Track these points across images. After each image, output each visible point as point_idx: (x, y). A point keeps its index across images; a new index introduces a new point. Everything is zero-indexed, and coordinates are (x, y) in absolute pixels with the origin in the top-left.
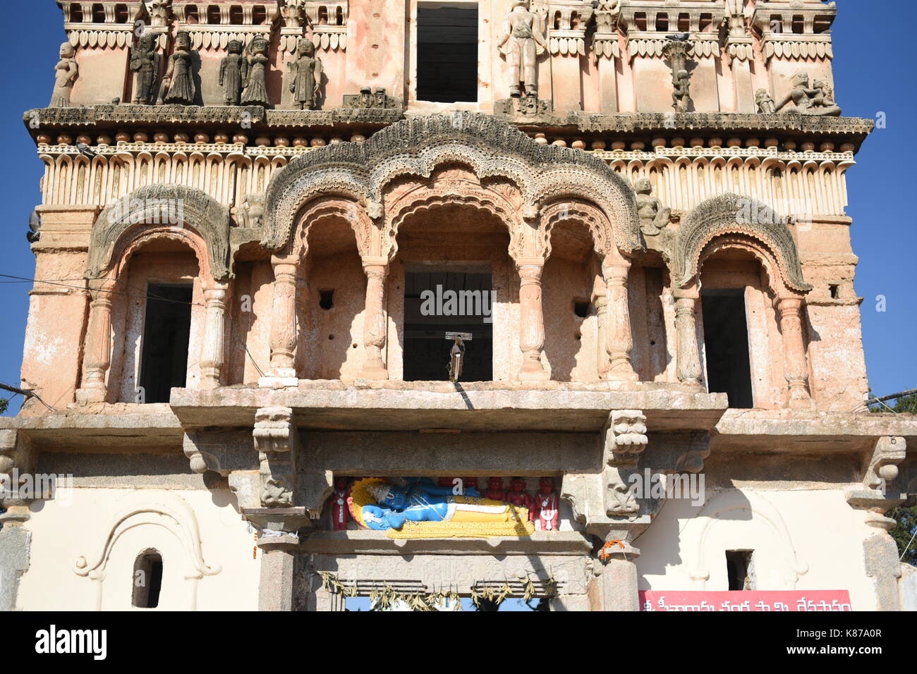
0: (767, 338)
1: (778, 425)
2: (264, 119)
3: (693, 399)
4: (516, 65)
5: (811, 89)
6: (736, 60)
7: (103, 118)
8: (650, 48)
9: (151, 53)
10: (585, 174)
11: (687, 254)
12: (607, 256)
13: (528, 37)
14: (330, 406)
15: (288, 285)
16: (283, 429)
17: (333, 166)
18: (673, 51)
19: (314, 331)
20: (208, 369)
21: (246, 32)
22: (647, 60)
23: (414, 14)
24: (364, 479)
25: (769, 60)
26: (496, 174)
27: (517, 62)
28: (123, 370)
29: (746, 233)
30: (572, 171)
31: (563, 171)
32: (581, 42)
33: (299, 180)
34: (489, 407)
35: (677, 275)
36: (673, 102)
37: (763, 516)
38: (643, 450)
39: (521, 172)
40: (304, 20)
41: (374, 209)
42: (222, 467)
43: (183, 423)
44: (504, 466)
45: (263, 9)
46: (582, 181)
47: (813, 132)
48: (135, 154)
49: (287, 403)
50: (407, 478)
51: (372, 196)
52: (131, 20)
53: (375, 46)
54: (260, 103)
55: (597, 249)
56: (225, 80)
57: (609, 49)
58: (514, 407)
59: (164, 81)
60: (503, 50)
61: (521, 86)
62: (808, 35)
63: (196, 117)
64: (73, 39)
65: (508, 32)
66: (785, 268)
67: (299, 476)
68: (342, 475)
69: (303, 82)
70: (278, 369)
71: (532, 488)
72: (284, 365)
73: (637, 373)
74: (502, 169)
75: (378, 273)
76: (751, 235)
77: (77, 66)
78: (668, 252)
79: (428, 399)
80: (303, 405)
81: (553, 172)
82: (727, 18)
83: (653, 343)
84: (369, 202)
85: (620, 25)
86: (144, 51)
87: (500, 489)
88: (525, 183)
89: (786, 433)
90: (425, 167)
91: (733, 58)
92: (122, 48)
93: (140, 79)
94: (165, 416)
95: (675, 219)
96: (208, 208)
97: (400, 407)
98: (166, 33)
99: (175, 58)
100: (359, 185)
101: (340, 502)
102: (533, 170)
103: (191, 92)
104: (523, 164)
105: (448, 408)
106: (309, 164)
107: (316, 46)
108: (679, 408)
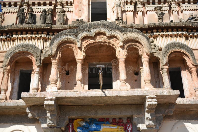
0: (188, 80)
1: (193, 101)
2: (51, 27)
3: (169, 92)
4: (117, 13)
5: (194, 16)
6: (174, 11)
7: (9, 28)
8: (151, 9)
9: (22, 13)
10: (136, 34)
11: (164, 57)
12: (143, 55)
13: (120, 6)
14: (66, 96)
15: (55, 65)
16: (52, 103)
17: (68, 34)
18: (157, 8)
19: (64, 81)
20: (34, 90)
21: (47, 8)
22: (151, 12)
23: (90, 3)
24: (77, 119)
25: (182, 11)
26: (112, 35)
27: (117, 12)
28: (12, 92)
29: (180, 51)
30: (132, 34)
31: (130, 34)
32: (133, 8)
33: (59, 38)
34: (111, 95)
35: (162, 62)
36: (158, 21)
37: (191, 128)
38: (156, 106)
39: (118, 34)
40: (62, 5)
41: (79, 45)
42: (37, 116)
43: (26, 104)
44: (116, 114)
45: (52, 2)
46: (135, 36)
47: (196, 26)
48: (17, 37)
49: (54, 96)
50: (89, 119)
51: (78, 41)
52: (18, 6)
53: (80, 10)
54: (50, 23)
55: (140, 54)
56: (41, 18)
57: (140, 9)
58: (118, 95)
59: (26, 19)
60: (113, 10)
61: (118, 18)
62: (192, 4)
63: (33, 27)
64: (3, 11)
65: (114, 5)
66: (191, 60)
67: (58, 118)
68: (71, 118)
69: (61, 19)
70: (52, 87)
71: (125, 121)
72: (54, 86)
73: (153, 86)
74: (113, 34)
75: (80, 62)
76: (182, 51)
77: (4, 18)
78: (159, 57)
79: (94, 94)
80: (59, 96)
81: (127, 34)
82: (171, 2)
83: (156, 82)
84: (78, 43)
85: (143, 4)
86: (21, 12)
87: (116, 122)
88: (120, 37)
89: (196, 103)
90: (92, 34)
91: (173, 11)
92: (16, 13)
93: (20, 19)
94: (22, 102)
95: (160, 50)
96: (36, 49)
97: (86, 96)
98: (27, 9)
99: (29, 14)
100: (75, 39)
101: (71, 126)
102: (122, 34)
103: (32, 22)
104: (119, 32)
105: (100, 96)
106: (61, 34)
107: (65, 11)
108: (166, 94)
